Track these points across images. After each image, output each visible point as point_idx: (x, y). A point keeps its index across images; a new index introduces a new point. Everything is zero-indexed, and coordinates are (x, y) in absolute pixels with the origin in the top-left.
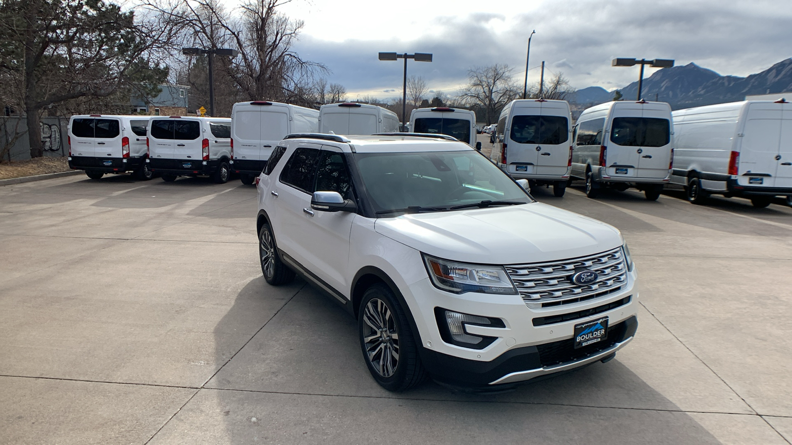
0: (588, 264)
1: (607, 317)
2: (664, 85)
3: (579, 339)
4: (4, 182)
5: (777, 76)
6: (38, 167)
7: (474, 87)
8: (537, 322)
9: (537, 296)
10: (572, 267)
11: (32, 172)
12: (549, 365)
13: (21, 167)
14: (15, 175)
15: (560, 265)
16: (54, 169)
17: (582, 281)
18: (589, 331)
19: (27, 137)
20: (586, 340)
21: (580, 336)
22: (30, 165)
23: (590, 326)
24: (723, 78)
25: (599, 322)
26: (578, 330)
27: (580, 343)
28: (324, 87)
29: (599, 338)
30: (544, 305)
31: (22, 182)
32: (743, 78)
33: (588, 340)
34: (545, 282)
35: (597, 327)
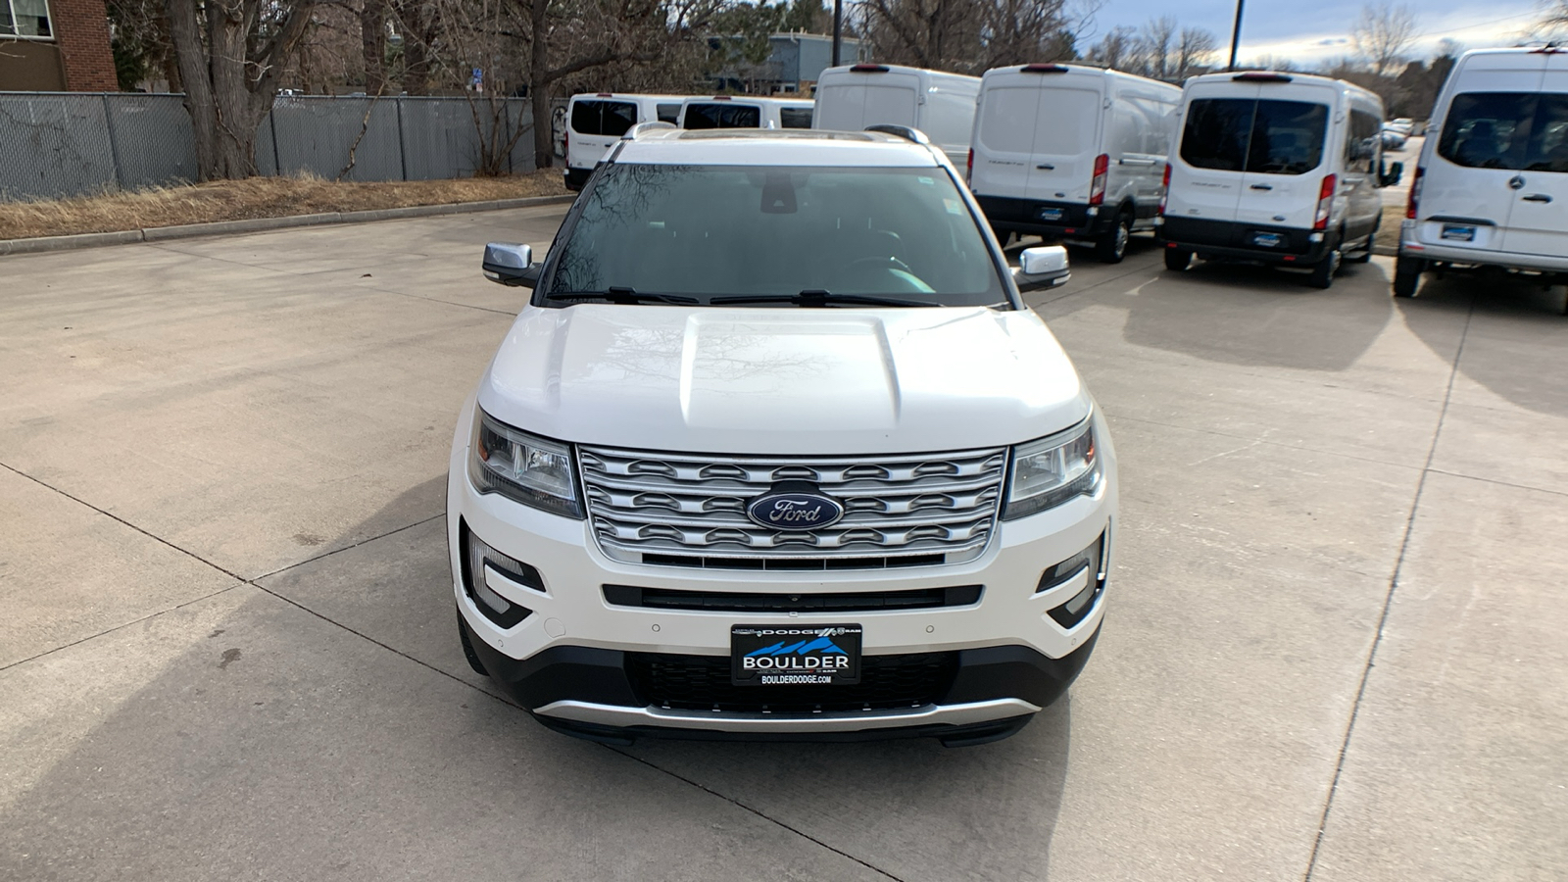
0: (825, 476)
1: (859, 627)
3: (748, 663)
4: (473, 206)
6: (534, 184)
7: (1548, 28)
8: (616, 594)
9: (633, 533)
10: (766, 476)
11: (521, 193)
12: (678, 706)
13: (507, 183)
14: (493, 195)
15: (736, 466)
16: (556, 189)
17: (772, 518)
18: (790, 649)
19: (531, 134)
20: (771, 670)
21: (756, 658)
22: (523, 180)
23: (789, 637)
25: (826, 632)
26: (744, 642)
27: (755, 674)
28: (1167, 36)
29: (827, 675)
30: (648, 559)
31: (499, 207)
33: (785, 673)
34: (668, 503)
35: (813, 645)
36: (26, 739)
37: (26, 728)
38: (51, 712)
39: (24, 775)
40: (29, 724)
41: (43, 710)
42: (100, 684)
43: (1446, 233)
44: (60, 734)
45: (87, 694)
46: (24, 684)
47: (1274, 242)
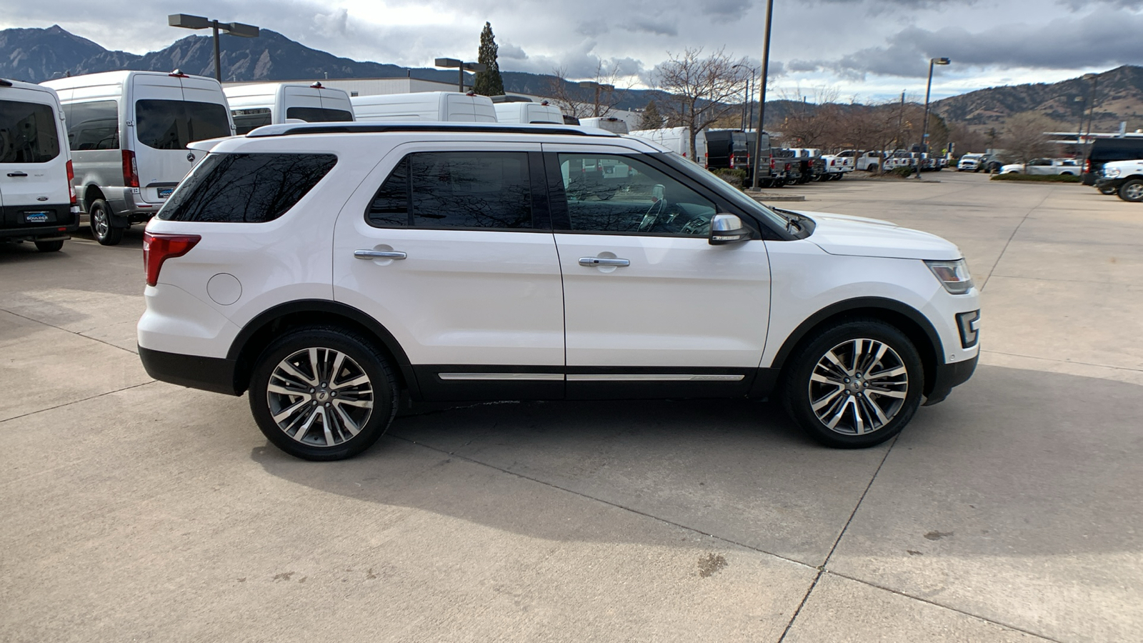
2: (16, 57)
5: (183, 57)
24: (111, 53)
32: (140, 57)
36: (1104, 579)
37: (1097, 585)
38: (1073, 584)
39: (1125, 561)
40: (1094, 586)
41: (1076, 589)
42: (1024, 578)
43: (161, 194)
44: (1083, 567)
45: (1039, 578)
46: (1067, 617)
47: (44, 219)
